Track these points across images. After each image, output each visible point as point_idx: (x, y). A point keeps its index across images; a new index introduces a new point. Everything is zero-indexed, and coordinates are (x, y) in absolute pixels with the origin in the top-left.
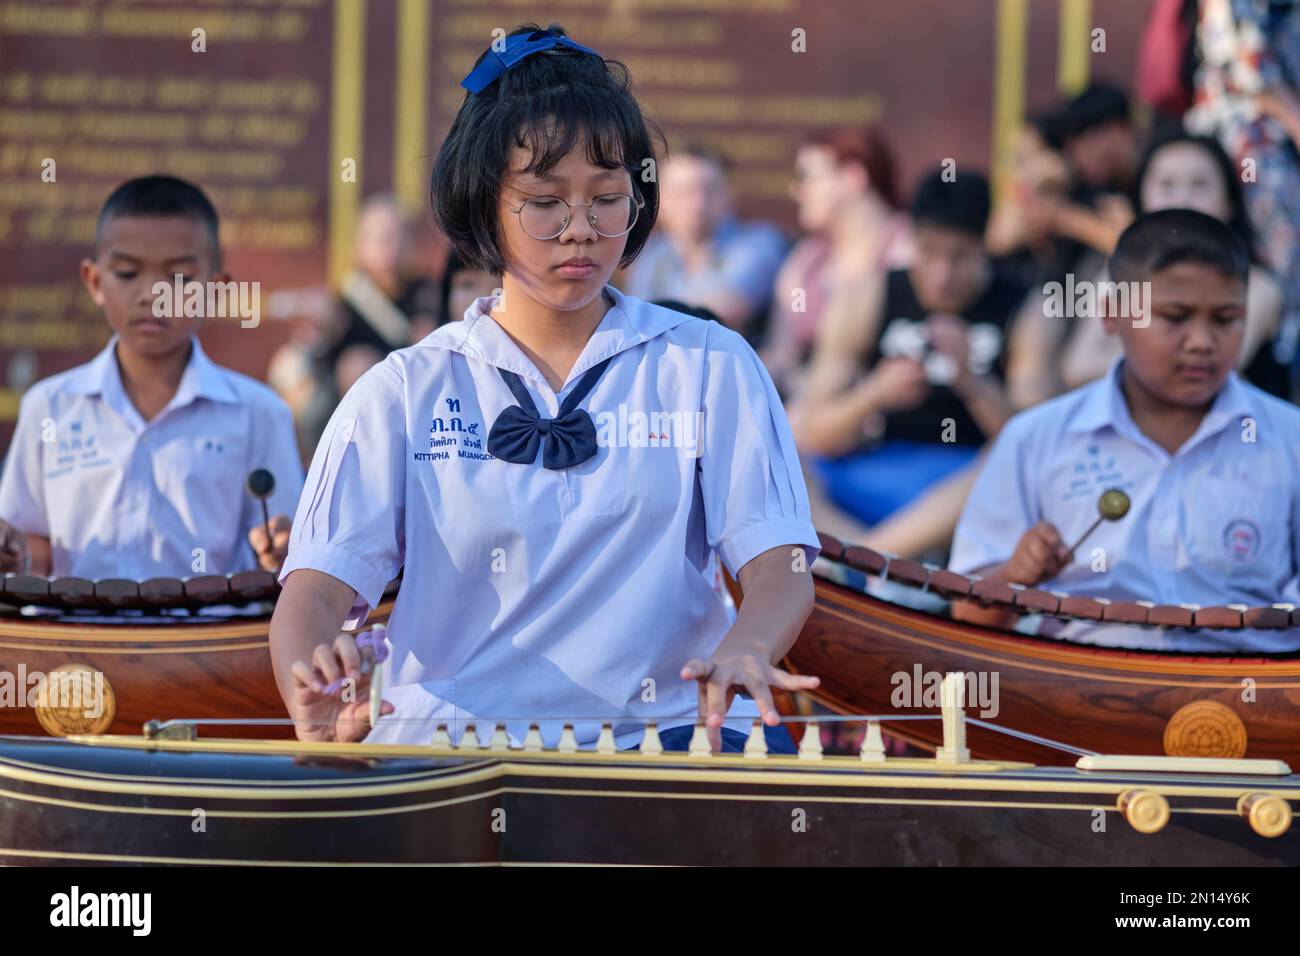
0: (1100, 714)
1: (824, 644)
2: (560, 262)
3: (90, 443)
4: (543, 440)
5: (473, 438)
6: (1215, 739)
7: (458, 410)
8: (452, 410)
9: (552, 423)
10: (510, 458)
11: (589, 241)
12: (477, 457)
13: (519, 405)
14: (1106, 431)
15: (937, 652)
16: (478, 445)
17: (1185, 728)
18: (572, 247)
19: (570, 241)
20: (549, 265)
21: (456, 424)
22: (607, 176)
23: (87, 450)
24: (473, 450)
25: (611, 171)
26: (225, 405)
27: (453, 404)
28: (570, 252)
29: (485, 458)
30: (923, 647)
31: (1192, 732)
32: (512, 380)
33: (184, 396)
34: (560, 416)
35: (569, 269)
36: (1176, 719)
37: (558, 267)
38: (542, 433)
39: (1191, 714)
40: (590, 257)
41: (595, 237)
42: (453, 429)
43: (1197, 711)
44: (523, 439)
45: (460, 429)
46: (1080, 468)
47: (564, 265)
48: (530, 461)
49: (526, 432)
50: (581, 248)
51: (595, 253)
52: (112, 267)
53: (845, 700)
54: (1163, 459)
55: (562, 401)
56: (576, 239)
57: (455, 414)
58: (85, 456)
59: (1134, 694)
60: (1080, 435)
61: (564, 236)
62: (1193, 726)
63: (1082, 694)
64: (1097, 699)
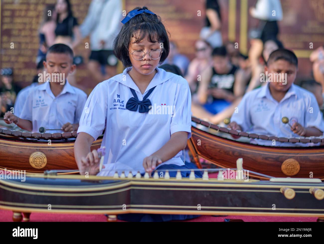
0: (267, 162)
1: (205, 146)
2: (143, 64)
3: (43, 101)
4: (139, 106)
5: (122, 104)
6: (293, 167)
7: (119, 97)
8: (118, 97)
9: (141, 102)
10: (131, 110)
11: (149, 60)
12: (123, 109)
13: (134, 97)
14: (265, 97)
15: (230, 148)
16: (123, 106)
17: (286, 165)
18: (145, 61)
19: (145, 60)
20: (141, 65)
21: (119, 101)
22: (154, 45)
23: (42, 102)
24: (122, 107)
25: (154, 43)
26: (73, 94)
27: (118, 96)
28: (145, 63)
29: (125, 109)
30: (227, 147)
31: (288, 166)
32: (132, 91)
33: (64, 92)
34: (143, 100)
35: (145, 66)
36: (284, 163)
37: (142, 66)
38: (139, 104)
39: (287, 162)
40: (150, 63)
41: (151, 59)
42: (118, 102)
43: (288, 161)
44: (134, 105)
45: (119, 102)
46: (259, 105)
47: (144, 65)
48: (135, 111)
49: (135, 104)
50: (148, 61)
51: (151, 62)
52: (49, 64)
53: (210, 159)
54: (277, 104)
55: (144, 97)
56: (146, 59)
57: (119, 98)
58: (42, 104)
59: (274, 157)
60: (259, 98)
61: (144, 59)
62: (288, 164)
63: (263, 157)
64: (266, 159)
